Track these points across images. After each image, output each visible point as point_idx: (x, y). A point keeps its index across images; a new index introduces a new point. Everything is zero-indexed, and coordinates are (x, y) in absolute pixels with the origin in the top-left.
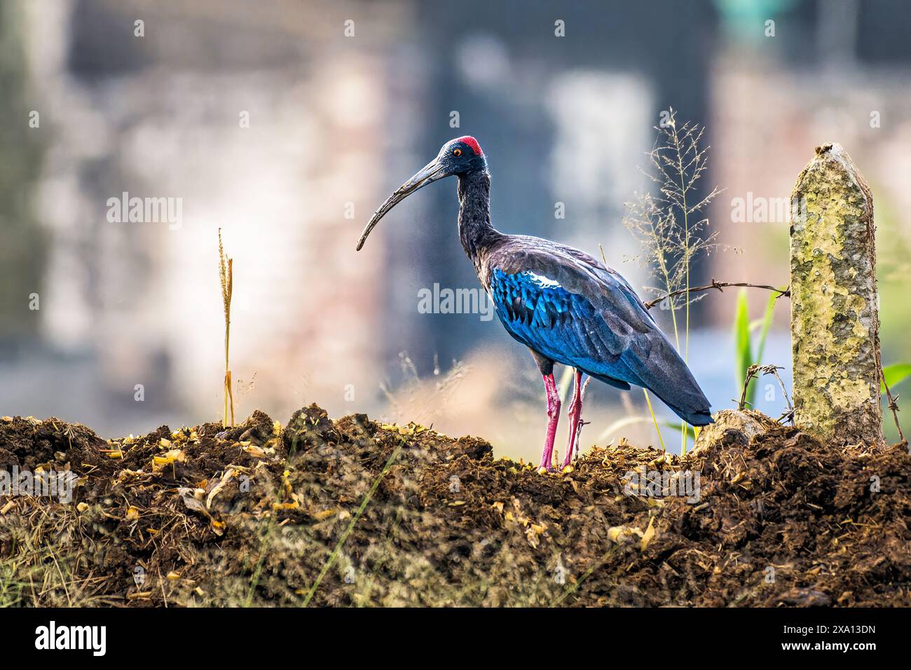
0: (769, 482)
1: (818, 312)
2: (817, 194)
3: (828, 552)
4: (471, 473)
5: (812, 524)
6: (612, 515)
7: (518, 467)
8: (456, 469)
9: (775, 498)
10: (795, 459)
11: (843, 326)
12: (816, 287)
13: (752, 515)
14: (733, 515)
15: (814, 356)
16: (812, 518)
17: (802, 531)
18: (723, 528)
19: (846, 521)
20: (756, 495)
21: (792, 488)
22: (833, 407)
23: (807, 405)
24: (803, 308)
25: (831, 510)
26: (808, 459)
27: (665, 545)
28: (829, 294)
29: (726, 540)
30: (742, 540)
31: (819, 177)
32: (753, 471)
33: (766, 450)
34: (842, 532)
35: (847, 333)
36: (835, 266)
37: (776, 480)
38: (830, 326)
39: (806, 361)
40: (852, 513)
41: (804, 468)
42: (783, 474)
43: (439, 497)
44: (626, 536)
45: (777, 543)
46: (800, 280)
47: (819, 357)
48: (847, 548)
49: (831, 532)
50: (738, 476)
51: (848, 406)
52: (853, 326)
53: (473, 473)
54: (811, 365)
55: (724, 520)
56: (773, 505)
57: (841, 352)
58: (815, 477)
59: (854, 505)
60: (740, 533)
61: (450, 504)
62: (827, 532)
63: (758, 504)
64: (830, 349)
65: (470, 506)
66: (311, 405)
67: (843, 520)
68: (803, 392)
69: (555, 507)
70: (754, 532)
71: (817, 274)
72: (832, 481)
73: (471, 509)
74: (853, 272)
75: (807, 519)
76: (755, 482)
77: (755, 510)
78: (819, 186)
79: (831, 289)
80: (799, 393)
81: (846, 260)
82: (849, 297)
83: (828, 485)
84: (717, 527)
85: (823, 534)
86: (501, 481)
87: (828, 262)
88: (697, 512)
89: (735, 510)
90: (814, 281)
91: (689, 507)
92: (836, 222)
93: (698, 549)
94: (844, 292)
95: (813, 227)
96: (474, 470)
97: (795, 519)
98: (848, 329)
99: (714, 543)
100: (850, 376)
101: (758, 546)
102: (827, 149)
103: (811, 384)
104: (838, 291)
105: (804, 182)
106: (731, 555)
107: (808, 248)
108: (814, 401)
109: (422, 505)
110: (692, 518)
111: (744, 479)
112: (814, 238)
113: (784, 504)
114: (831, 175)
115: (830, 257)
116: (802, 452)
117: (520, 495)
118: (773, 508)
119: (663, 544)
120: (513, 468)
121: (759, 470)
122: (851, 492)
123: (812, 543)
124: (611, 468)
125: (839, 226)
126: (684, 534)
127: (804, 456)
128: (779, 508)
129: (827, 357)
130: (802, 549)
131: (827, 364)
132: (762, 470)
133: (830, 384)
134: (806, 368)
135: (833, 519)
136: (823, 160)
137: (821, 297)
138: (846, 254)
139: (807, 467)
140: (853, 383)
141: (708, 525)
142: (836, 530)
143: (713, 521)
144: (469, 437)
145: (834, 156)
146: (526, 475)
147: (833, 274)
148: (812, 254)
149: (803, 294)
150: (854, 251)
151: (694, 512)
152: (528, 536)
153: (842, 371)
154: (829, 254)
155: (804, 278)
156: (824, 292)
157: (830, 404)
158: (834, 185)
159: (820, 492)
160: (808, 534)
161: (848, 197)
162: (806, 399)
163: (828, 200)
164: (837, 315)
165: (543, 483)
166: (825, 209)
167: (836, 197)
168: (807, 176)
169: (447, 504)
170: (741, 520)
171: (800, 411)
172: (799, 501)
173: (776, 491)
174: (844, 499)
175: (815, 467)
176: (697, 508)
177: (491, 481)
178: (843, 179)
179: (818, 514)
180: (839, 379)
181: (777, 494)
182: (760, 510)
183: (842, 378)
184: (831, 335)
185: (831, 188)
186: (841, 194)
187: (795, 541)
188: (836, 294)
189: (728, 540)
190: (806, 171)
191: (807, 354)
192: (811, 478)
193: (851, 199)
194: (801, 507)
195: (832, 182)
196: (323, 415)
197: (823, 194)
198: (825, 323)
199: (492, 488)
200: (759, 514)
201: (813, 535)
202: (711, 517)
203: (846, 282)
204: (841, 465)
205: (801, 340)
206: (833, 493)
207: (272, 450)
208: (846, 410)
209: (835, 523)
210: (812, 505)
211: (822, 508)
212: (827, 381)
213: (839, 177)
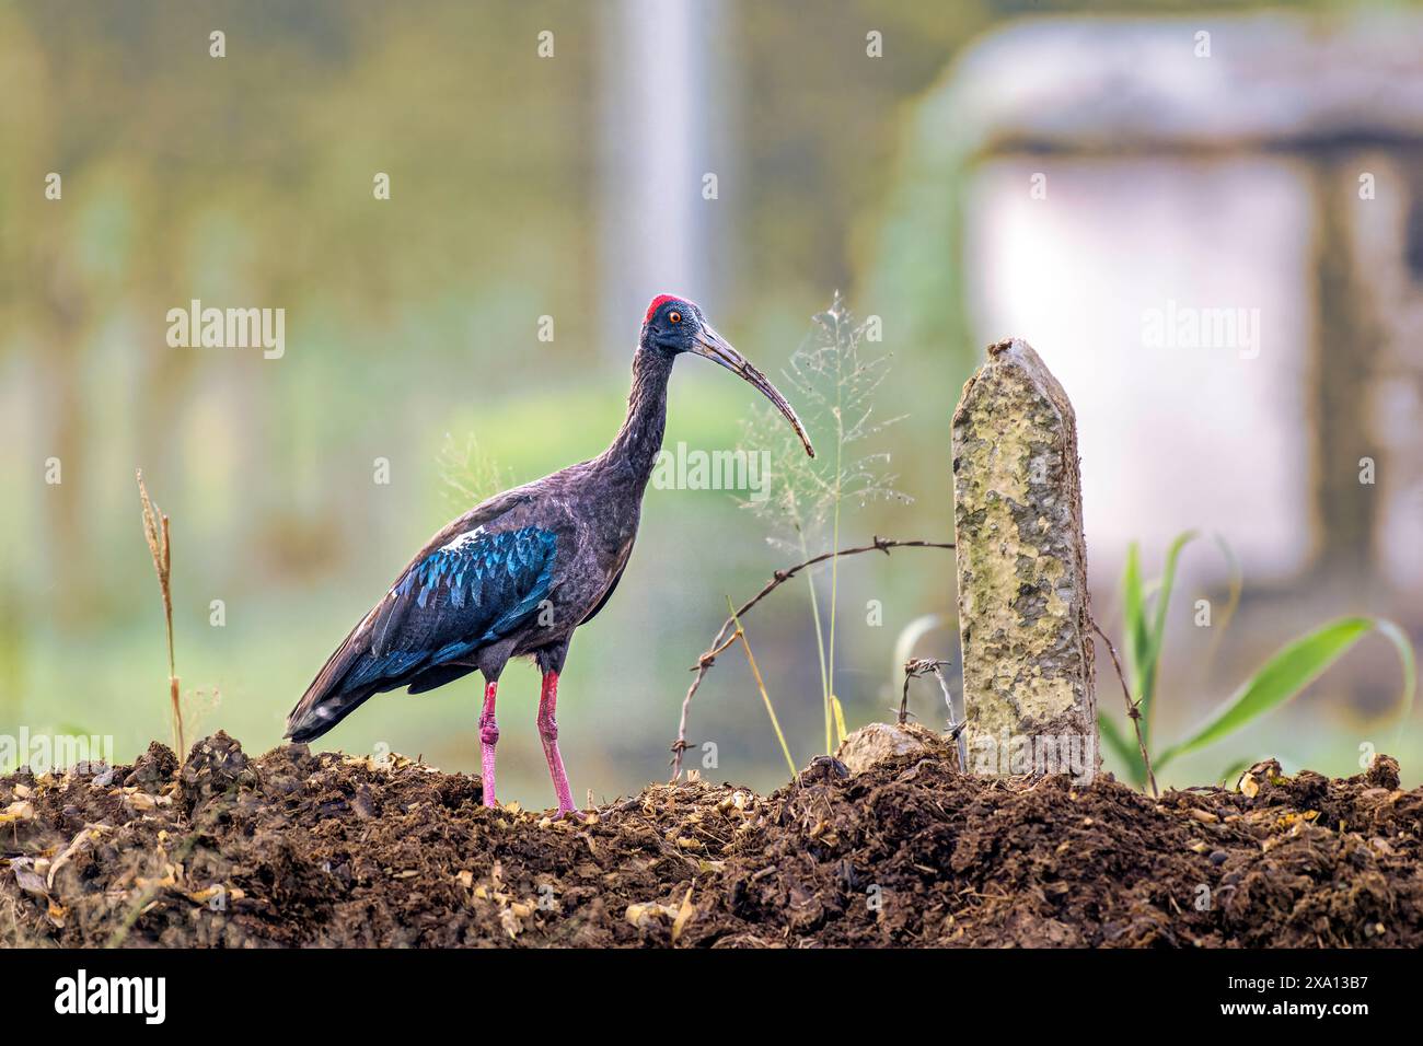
0: (862, 835)
1: (997, 583)
2: (990, 412)
3: (940, 935)
4: (435, 829)
5: (918, 895)
6: (641, 886)
7: (509, 817)
8: (415, 822)
9: (869, 858)
10: (899, 799)
11: (1031, 601)
12: (992, 546)
13: (834, 884)
14: (805, 883)
15: (992, 645)
16: (918, 887)
17: (902, 905)
18: (791, 905)
19: (966, 890)
20: (845, 853)
21: (893, 843)
22: (1021, 718)
23: (984, 716)
24: (974, 575)
25: (947, 874)
26: (917, 800)
27: (705, 929)
28: (1011, 556)
29: (794, 920)
30: (817, 920)
31: (991, 388)
32: (841, 818)
33: (862, 788)
34: (962, 906)
35: (1038, 612)
36: (1018, 515)
37: (872, 831)
38: (1014, 602)
39: (981, 652)
40: (975, 879)
41: (911, 814)
42: (881, 821)
43: (379, 865)
44: (651, 917)
45: (869, 924)
46: (968, 536)
47: (1000, 646)
48: (965, 929)
49: (947, 906)
50: (818, 827)
51: (1042, 716)
52: (1046, 602)
53: (440, 829)
54: (989, 658)
55: (793, 892)
56: (865, 869)
57: (1030, 639)
58: (926, 826)
59: (978, 867)
60: (814, 910)
61: (395, 876)
62: (939, 907)
63: (844, 867)
64: (1015, 635)
65: (424, 878)
66: (217, 732)
67: (962, 888)
68: (978, 698)
69: (559, 877)
70: (836, 908)
71: (994, 527)
72: (950, 830)
73: (424, 883)
74: (1044, 523)
75: (911, 889)
76: (842, 834)
77: (839, 876)
78: (992, 401)
79: (1014, 549)
80: (973, 698)
81: (1034, 506)
82: (1040, 560)
83: (945, 838)
84: (784, 901)
85: (934, 909)
86: (481, 839)
87: (1007, 510)
88: (759, 880)
89: (808, 876)
90: (989, 537)
91: (747, 873)
92: (1018, 452)
93: (754, 935)
94: (1033, 553)
95: (986, 459)
96: (440, 824)
97: (895, 887)
98: (1040, 605)
99: (780, 925)
100: (1044, 673)
101: (841, 929)
102: (1004, 347)
103: (989, 686)
104: (1024, 551)
105: (971, 396)
106: (801, 942)
107: (979, 491)
108: (994, 710)
109: (354, 877)
110: (750, 889)
111: (827, 830)
112: (988, 475)
113: (880, 867)
114: (1009, 385)
115: (1010, 503)
116: (909, 790)
117: (508, 859)
118: (867, 873)
119: (701, 928)
120: (502, 820)
121: (850, 818)
122: (974, 847)
123: (918, 923)
124: (654, 816)
125: (1023, 458)
126: (737, 913)
127: (911, 795)
128: (873, 872)
129: (1012, 647)
130: (903, 933)
131: (1011, 657)
132: (852, 817)
133: (1016, 684)
134: (981, 663)
135: (949, 887)
136: (999, 364)
137: (1000, 560)
138: (1033, 499)
139: (915, 812)
140: (1050, 682)
141: (772, 899)
142: (954, 904)
143: (779, 893)
144: (459, 774)
145: (1014, 358)
146: (518, 830)
147: (1015, 528)
148: (984, 498)
149: (974, 556)
150: (1045, 493)
151: (753, 880)
152: (503, 920)
153: (1033, 665)
154: (1008, 499)
155: (975, 534)
156: (1003, 553)
157: (1017, 714)
158: (1014, 400)
159: (932, 848)
160: (912, 910)
161: (1033, 416)
162: (983, 707)
163: (1004, 421)
164: (1024, 586)
165: (543, 841)
166: (1002, 433)
167: (1017, 416)
168: (975, 386)
169: (391, 875)
170: (818, 890)
171: (974, 724)
172: (903, 862)
173: (871, 848)
174: (964, 858)
175: (927, 812)
176: (758, 875)
177: (465, 839)
178: (1026, 390)
179: (928, 880)
180: (1029, 678)
181: (871, 851)
182: (847, 876)
183: (1033, 676)
184: (1015, 615)
185: (1009, 404)
186: (1024, 413)
187: (893, 920)
188: (1022, 557)
189: (797, 921)
190: (975, 380)
191: (982, 643)
192: (920, 827)
193: (1038, 419)
194: (904, 870)
195: (1011, 395)
196: (233, 748)
197: (998, 413)
198: (1007, 597)
199: (466, 850)
200: (845, 882)
201: (919, 911)
202: (777, 888)
203: (1034, 538)
204: (967, 807)
205: (974, 623)
206: (951, 848)
207: (168, 800)
208: (1041, 722)
209: (951, 893)
210: (922, 867)
211: (936, 871)
212: (1011, 681)
213: (1021, 387)
